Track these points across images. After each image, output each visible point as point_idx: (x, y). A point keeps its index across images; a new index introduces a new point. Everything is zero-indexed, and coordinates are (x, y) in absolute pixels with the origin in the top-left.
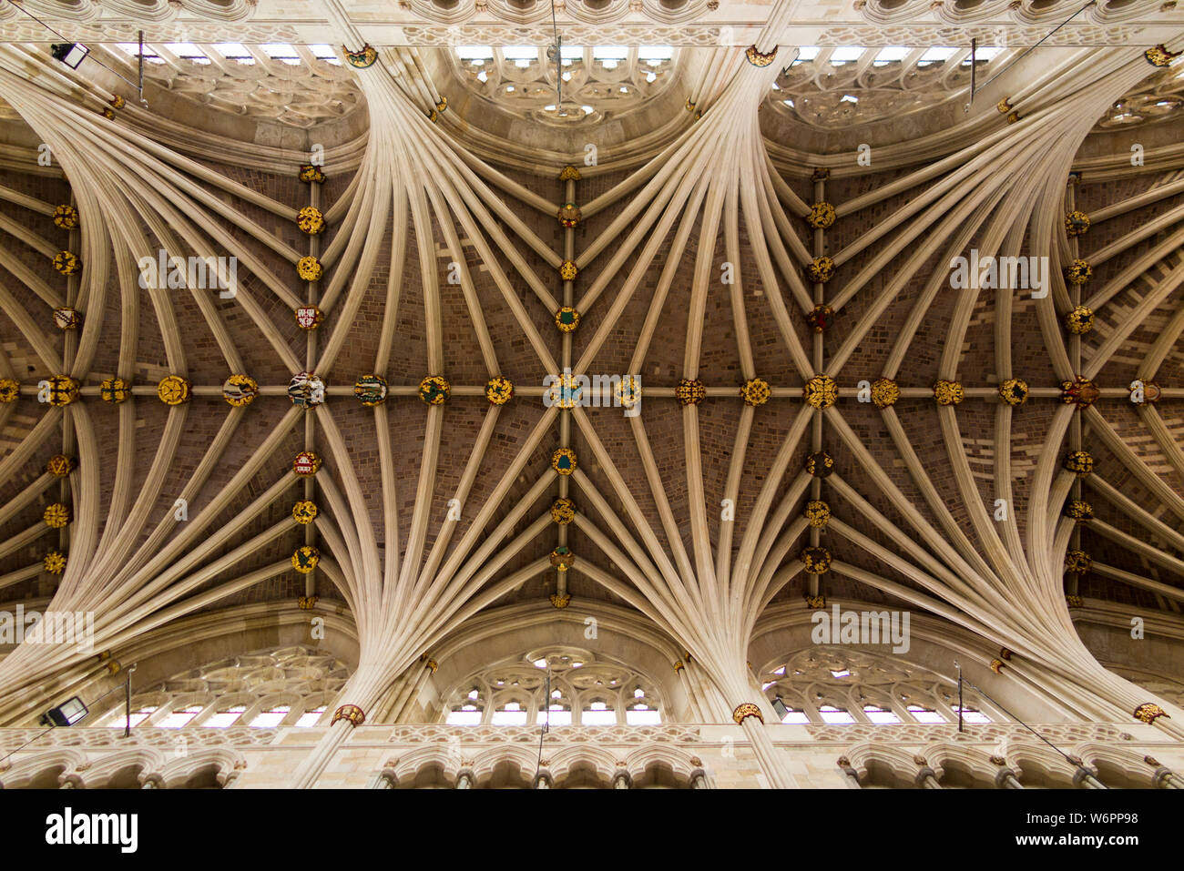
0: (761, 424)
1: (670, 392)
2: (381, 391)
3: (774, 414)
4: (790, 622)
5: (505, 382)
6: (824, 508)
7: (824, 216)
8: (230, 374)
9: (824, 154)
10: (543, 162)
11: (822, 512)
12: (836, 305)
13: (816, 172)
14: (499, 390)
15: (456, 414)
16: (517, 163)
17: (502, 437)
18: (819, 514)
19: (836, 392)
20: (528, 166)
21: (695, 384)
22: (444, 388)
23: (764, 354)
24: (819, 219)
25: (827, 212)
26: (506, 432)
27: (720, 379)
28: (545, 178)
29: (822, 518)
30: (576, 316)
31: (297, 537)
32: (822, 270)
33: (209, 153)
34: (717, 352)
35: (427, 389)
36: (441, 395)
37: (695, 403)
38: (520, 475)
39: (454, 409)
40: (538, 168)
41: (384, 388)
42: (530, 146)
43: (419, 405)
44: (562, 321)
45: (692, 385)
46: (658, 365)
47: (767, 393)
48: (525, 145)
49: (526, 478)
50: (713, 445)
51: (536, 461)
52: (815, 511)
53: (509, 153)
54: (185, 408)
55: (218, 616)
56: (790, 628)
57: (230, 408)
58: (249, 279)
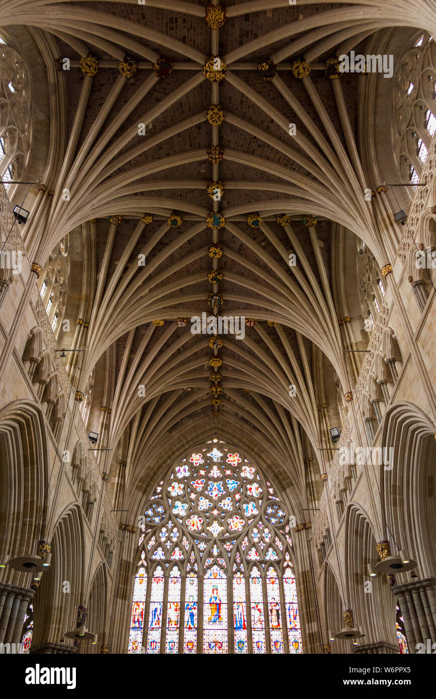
0: (237, 109)
2: (216, 299)
3: (230, 98)
5: (210, 251)
6: (298, 68)
7: (90, 66)
9: (46, 66)
10: (89, 236)
11: (301, 68)
12: (153, 58)
13: (59, 71)
14: (215, 253)
15: (227, 267)
16: (93, 252)
17: (240, 249)
18: (302, 71)
20: (93, 245)
21: (211, 156)
22: (214, 275)
23: (190, 108)
24: (93, 71)
25: (87, 64)
26: (238, 247)
27: (207, 133)
28: (97, 230)
29: (304, 69)
30: (172, 218)
32: (129, 71)
33: (114, 364)
34: (190, 139)
35: (214, 282)
36: (218, 277)
37: (222, 155)
38: (261, 245)
39: (225, 266)
40: (93, 238)
41: (215, 298)
42: (82, 246)
43: (221, 284)
44: (176, 225)
45: (211, 158)
46: (199, 171)
48: (83, 250)
49: (262, 242)
50: (250, 145)
51: (254, 235)
52: (299, 74)
53: (89, 259)
56: (376, 96)
57: (223, 347)
58: (167, 345)
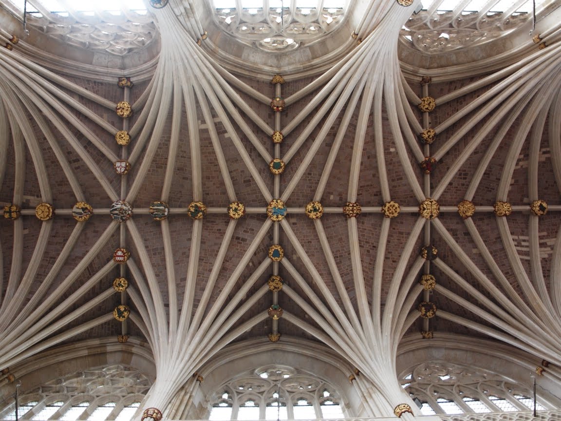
0: (394, 229)
1: (340, 210)
2: (165, 211)
3: (402, 223)
4: (413, 347)
5: (240, 205)
6: (432, 279)
7: (429, 104)
8: (76, 202)
9: (428, 69)
10: (261, 72)
11: (431, 281)
12: (438, 157)
13: (423, 79)
14: (236, 210)
15: (209, 224)
16: (247, 73)
17: (238, 238)
18: (429, 282)
19: (439, 209)
20: (253, 75)
21: (355, 205)
22: (203, 209)
23: (396, 187)
24: (427, 106)
25: (430, 102)
26: (241, 236)
27: (369, 202)
28: (263, 82)
29: (431, 284)
30: (282, 164)
31: (116, 299)
32: (429, 136)
33: (66, 71)
34: (368, 186)
35: (192, 210)
36: (201, 213)
37: (355, 216)
38: (249, 262)
39: (208, 222)
40: (259, 76)
41: (167, 210)
42: (254, 63)
43: (188, 219)
44: (274, 167)
45: (353, 206)
46: (332, 194)
47: (398, 210)
48: (251, 63)
49: (253, 263)
50: (366, 242)
51: (259, 253)
52: (427, 280)
53: (242, 67)
54: (51, 221)
55: (72, 347)
56: (413, 351)
57: (76, 222)
58: (88, 145)
